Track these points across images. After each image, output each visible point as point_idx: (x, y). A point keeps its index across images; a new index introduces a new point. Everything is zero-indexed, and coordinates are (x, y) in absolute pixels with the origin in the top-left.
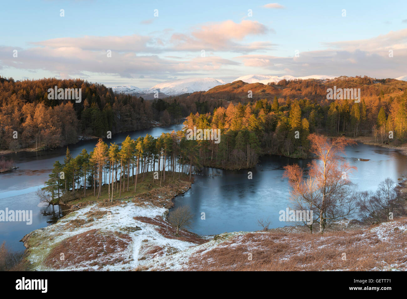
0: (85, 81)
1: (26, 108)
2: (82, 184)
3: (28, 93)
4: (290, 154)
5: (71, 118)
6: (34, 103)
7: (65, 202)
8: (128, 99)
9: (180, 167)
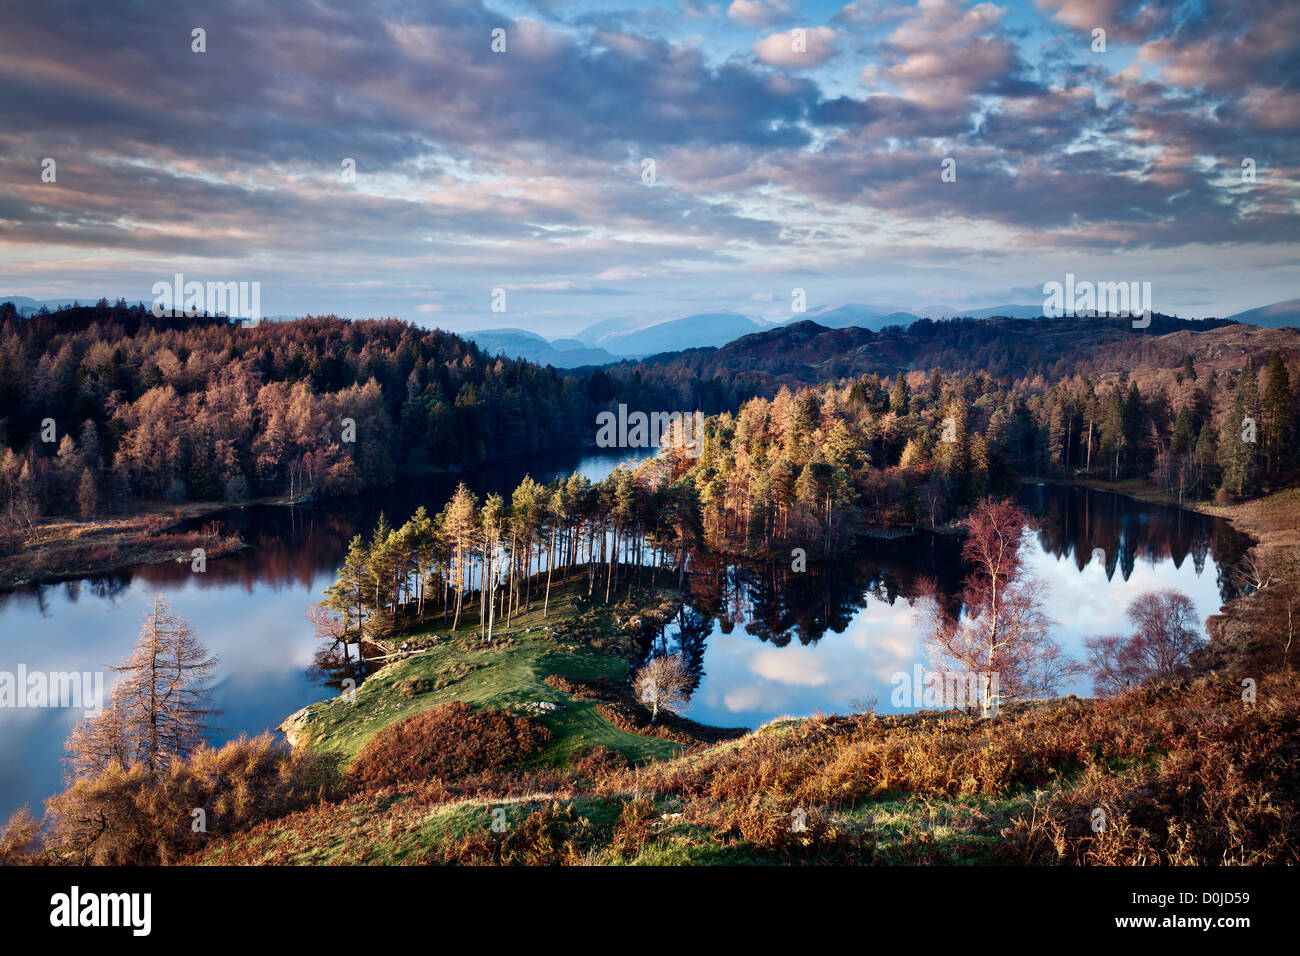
0: (409, 325)
1: (267, 392)
2: (413, 594)
3: (269, 355)
4: (938, 522)
5: (376, 422)
6: (286, 383)
7: (375, 638)
8: (519, 372)
9: (654, 554)
